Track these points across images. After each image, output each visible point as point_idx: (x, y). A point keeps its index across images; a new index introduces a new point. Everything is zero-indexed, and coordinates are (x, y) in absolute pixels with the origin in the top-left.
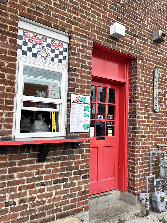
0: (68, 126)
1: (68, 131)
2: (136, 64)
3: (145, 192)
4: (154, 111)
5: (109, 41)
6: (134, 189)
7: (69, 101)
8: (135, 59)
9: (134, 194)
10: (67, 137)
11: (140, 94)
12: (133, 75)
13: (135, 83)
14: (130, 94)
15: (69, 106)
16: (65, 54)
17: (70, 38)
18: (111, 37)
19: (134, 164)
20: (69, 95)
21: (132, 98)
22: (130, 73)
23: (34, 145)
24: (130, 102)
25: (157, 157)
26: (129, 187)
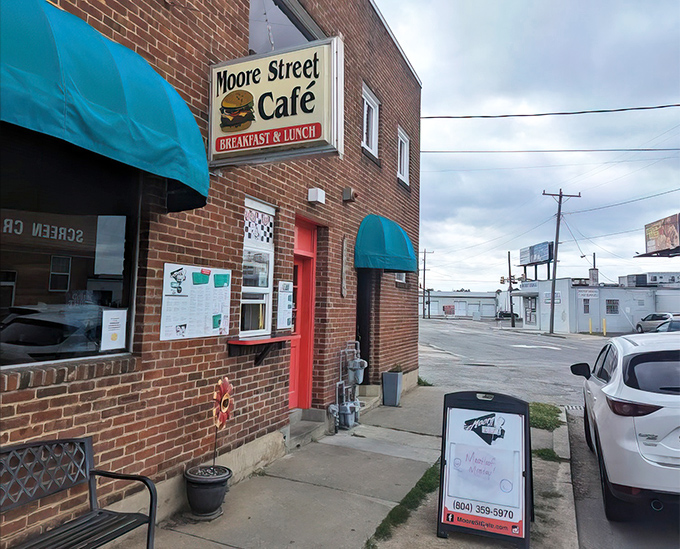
0: (274, 321)
1: (274, 328)
2: (327, 234)
3: (334, 403)
4: (342, 296)
5: (308, 209)
6: (323, 402)
7: (275, 289)
8: (326, 228)
9: (323, 408)
10: (273, 334)
11: (331, 275)
12: (322, 248)
13: (326, 259)
14: (318, 274)
15: (275, 296)
16: (271, 230)
17: (277, 210)
18: (310, 202)
19: (323, 368)
20: (276, 283)
21: (322, 279)
22: (318, 244)
23: (255, 345)
24: (318, 284)
25: (345, 358)
26: (314, 401)
